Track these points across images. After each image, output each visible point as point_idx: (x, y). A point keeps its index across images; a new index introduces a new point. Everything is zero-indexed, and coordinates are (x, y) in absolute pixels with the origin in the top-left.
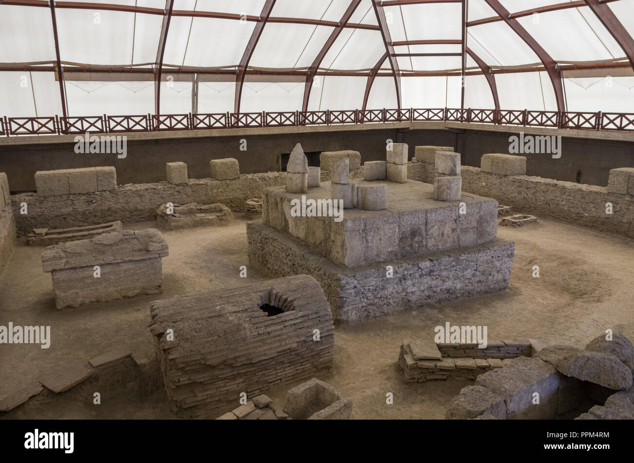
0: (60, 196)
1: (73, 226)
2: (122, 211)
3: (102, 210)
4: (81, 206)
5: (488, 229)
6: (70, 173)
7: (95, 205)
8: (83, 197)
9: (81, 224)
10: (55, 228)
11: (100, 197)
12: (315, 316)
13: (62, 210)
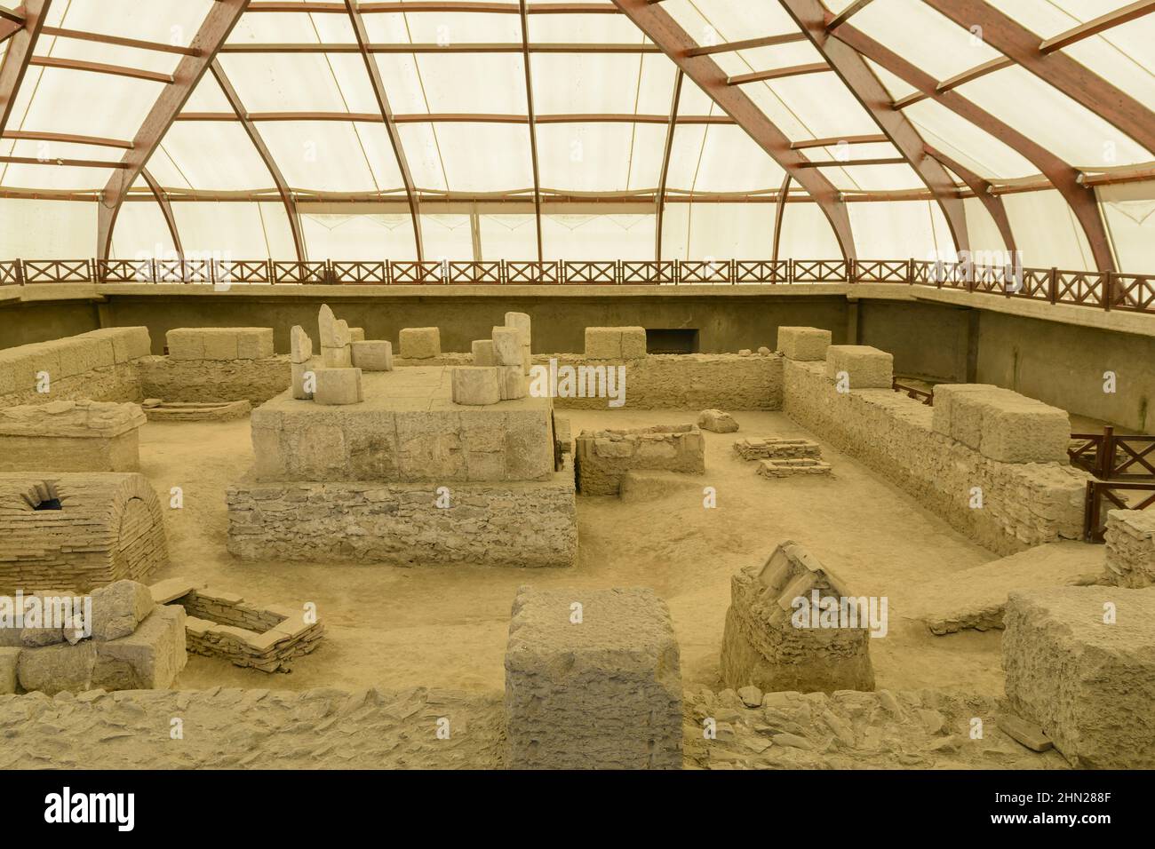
0: (193, 361)
1: (206, 401)
2: (268, 388)
3: (242, 385)
4: (216, 376)
5: (527, 458)
6: (205, 333)
7: (234, 377)
8: (220, 365)
9: (218, 399)
10: (186, 401)
11: (240, 367)
12: (82, 522)
13: (195, 380)
